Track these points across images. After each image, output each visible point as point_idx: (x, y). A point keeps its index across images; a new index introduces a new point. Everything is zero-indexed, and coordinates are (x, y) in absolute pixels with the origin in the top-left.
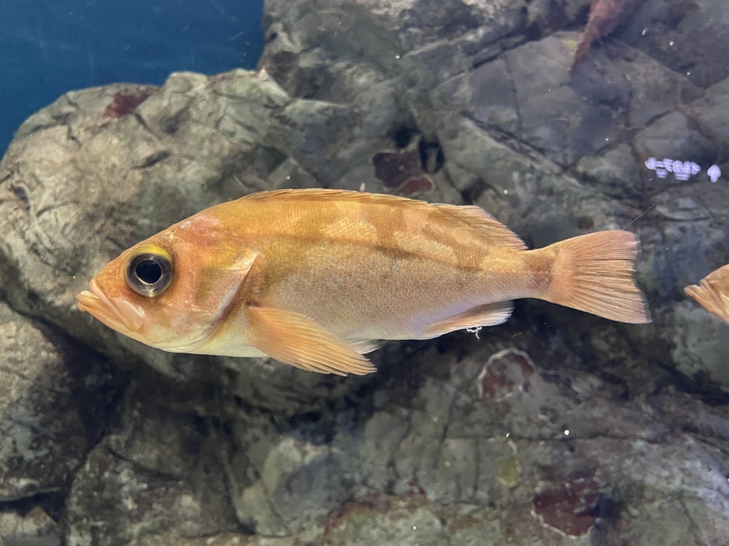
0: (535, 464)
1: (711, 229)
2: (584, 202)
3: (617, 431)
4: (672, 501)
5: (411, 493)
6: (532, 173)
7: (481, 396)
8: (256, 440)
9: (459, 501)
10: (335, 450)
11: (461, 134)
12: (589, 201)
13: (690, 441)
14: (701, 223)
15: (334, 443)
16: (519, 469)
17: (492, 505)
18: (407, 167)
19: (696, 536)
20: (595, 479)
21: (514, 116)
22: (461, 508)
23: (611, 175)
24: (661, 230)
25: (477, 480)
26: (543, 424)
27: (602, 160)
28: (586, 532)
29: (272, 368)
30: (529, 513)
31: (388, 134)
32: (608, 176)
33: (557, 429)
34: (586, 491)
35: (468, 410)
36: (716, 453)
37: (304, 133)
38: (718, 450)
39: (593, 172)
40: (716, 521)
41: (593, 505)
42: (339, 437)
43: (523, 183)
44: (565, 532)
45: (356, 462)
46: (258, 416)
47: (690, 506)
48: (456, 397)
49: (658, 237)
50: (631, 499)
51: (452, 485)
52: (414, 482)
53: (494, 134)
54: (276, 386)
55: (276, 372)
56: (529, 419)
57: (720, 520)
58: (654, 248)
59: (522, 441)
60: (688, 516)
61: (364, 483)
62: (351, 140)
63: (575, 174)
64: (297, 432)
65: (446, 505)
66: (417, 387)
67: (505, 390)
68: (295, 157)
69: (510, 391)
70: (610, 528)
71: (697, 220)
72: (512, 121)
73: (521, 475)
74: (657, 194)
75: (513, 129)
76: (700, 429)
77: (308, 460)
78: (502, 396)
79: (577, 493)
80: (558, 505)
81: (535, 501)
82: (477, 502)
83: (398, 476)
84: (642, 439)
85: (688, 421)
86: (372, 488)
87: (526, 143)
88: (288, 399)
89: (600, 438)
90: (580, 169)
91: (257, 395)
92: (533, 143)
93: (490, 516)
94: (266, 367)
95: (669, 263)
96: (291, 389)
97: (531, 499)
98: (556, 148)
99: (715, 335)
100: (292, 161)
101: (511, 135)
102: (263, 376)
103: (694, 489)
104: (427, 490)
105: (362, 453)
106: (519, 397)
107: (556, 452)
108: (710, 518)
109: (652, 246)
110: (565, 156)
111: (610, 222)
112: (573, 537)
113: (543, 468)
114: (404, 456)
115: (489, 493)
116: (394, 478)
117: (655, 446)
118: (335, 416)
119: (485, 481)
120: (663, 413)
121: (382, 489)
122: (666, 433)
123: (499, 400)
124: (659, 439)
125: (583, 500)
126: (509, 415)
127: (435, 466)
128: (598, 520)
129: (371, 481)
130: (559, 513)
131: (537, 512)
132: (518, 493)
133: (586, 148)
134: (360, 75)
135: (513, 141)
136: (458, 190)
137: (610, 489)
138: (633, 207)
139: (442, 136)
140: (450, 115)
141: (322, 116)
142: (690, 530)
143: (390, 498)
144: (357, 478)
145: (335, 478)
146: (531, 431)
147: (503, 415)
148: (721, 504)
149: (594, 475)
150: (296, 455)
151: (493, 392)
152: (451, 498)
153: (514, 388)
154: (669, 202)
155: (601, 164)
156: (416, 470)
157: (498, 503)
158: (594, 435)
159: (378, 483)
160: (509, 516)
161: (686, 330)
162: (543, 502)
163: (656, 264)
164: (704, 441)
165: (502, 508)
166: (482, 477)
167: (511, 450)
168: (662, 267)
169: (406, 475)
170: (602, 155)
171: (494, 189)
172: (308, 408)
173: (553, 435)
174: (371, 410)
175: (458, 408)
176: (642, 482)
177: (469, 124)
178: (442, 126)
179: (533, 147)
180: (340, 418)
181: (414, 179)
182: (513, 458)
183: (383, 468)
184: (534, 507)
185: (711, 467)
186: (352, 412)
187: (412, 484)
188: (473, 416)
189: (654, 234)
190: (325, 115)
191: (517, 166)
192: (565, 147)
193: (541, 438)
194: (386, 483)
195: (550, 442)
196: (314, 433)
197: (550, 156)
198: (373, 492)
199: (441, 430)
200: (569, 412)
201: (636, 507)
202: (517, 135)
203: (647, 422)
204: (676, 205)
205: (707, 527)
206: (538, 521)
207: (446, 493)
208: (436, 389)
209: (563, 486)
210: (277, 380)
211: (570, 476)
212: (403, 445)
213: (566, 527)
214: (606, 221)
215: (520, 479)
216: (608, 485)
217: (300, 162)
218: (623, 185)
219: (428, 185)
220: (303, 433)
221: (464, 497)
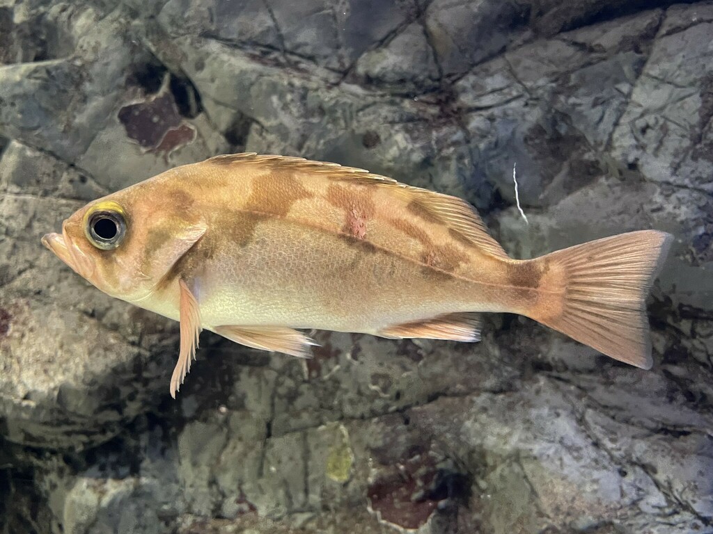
0: (368, 448)
1: (527, 109)
2: (361, 114)
3: (459, 387)
4: (510, 465)
5: (241, 512)
6: (292, 92)
7: (306, 377)
8: (54, 486)
9: (291, 513)
10: (144, 480)
11: (207, 61)
12: (367, 110)
13: (542, 381)
14: (513, 104)
15: (142, 472)
16: (352, 459)
17: (326, 508)
18: (162, 117)
19: (537, 506)
20: (431, 453)
21: (270, 23)
22: (294, 519)
23: (397, 69)
24: (463, 126)
25: (306, 483)
26: (375, 396)
27: (385, 52)
28: (426, 521)
29: (32, 404)
30: (366, 511)
31: (129, 82)
32: (393, 70)
33: (391, 399)
34: (422, 471)
35: (292, 396)
36: (570, 392)
37: (17, 108)
38: (572, 388)
39: (376, 70)
40: (555, 481)
41: (433, 486)
42: (146, 463)
43: (285, 107)
44: (403, 526)
45: (175, 488)
46: (50, 459)
47: (529, 467)
48: (278, 383)
49: (459, 135)
50: (477, 470)
51: (281, 493)
52: (241, 499)
53: (251, 51)
54: (45, 423)
55: (39, 407)
56: (360, 393)
57: (559, 480)
58: (455, 151)
59: (355, 422)
60: (528, 481)
61: (189, 511)
62: (85, 99)
63: (355, 80)
64: (94, 470)
65: (279, 519)
66: (231, 383)
67: (331, 361)
68: (17, 138)
69: (337, 363)
70: (462, 510)
71: (508, 101)
72: (269, 29)
73: (354, 465)
74: (459, 79)
75: (270, 40)
76: (553, 363)
77: (106, 500)
78: (330, 370)
79: (413, 475)
80: (394, 494)
81: (370, 495)
82: (311, 509)
83: (224, 496)
84: (486, 391)
85: (540, 356)
86: (198, 515)
87: (292, 53)
88: (68, 434)
89: (440, 399)
90: (361, 70)
91: (29, 437)
92: (299, 51)
93: (325, 523)
94: (25, 403)
95: (476, 166)
96: (67, 422)
97: (365, 494)
98: (327, 51)
99: (546, 244)
100: (16, 144)
101: (272, 48)
102: (24, 415)
103: (528, 446)
104: (256, 504)
105: (180, 476)
106: (348, 369)
107: (389, 428)
108: (548, 480)
109: (452, 149)
110: (340, 58)
111: (397, 131)
112: (411, 531)
113: (376, 452)
114: (224, 470)
115: (322, 496)
116: (220, 498)
117: (501, 396)
118: (138, 439)
119: (315, 481)
120: (513, 352)
121: (209, 514)
122: (513, 378)
123: (326, 377)
124: (504, 387)
125: (419, 483)
126: (339, 393)
127: (260, 474)
128: (442, 503)
129: (196, 508)
130: (398, 504)
131: (374, 509)
132: (351, 487)
133: (364, 41)
134: (77, 16)
135: (275, 55)
136: (221, 133)
137: (450, 462)
138: (428, 103)
139: (188, 68)
140: (189, 41)
141: (32, 81)
142: (531, 501)
143: (218, 523)
144: (180, 505)
145: (149, 513)
146: (362, 409)
147: (333, 394)
148: (561, 459)
149: (429, 449)
150: (91, 498)
151: (318, 369)
152: (283, 509)
153: (341, 357)
154: (474, 87)
155: (385, 58)
156: (241, 483)
157: (331, 505)
158: (432, 398)
159: (204, 507)
160: (344, 519)
161: (517, 244)
162: (378, 492)
163: (460, 171)
164: (559, 379)
165: (336, 510)
166: (311, 478)
167: (343, 436)
168: (468, 174)
169: (232, 492)
170: (386, 46)
171: (258, 122)
172: (100, 439)
173: (387, 406)
174: (181, 423)
175: (281, 397)
176: (481, 446)
177: (214, 46)
178: (185, 55)
179: (301, 56)
180: (144, 440)
181: (171, 129)
182: (344, 446)
183: (205, 490)
184: (369, 501)
185: (560, 411)
186: (158, 431)
187: (239, 502)
188: (299, 403)
189: (455, 133)
190: (36, 78)
191: (274, 88)
192: (338, 47)
193: (374, 414)
194: (212, 507)
195: (384, 417)
196: (115, 466)
197: (323, 62)
198: (199, 519)
199: (264, 430)
200: (405, 374)
201: (483, 478)
202: (280, 46)
203: (492, 367)
204: (482, 88)
205: (546, 492)
206: (376, 518)
207: (278, 505)
208: (254, 380)
209: (397, 468)
210: (43, 416)
211: (403, 456)
212: (223, 458)
213: (404, 519)
214: (393, 132)
215: (352, 470)
216: (447, 457)
217: (25, 143)
218: (414, 79)
219: (188, 134)
220: (102, 468)
221: (297, 506)
